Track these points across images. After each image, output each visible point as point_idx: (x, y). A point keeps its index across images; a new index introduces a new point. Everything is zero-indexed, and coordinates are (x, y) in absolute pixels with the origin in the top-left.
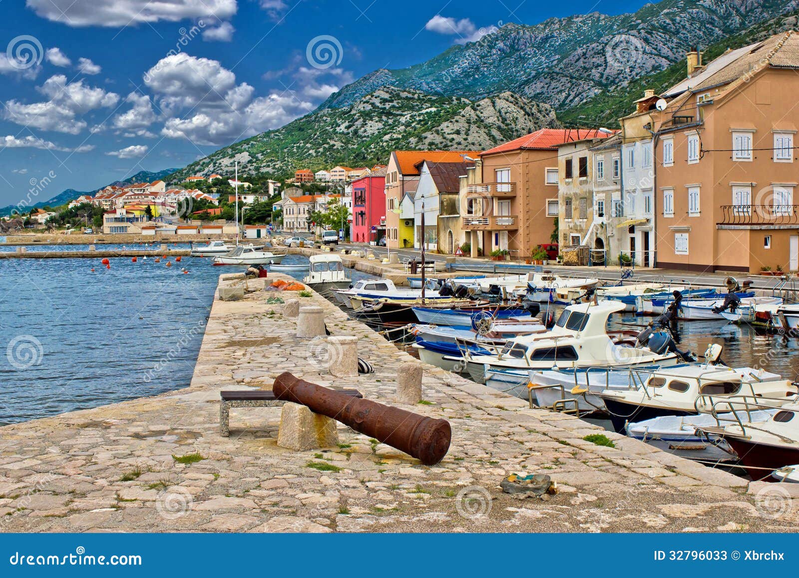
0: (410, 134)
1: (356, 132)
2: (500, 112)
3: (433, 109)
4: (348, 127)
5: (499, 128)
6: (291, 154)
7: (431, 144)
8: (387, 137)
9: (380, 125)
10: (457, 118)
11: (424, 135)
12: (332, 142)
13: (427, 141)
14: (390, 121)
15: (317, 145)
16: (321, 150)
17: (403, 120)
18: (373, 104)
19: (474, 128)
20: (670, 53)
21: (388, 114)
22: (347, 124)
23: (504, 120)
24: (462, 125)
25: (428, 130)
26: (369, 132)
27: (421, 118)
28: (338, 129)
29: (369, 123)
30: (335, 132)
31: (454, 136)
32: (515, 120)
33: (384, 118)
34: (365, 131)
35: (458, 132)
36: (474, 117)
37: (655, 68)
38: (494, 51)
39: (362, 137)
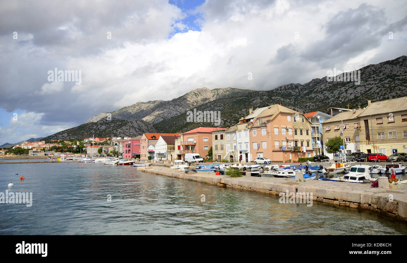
0: (114, 130)
1: (98, 129)
2: (138, 124)
3: (120, 123)
4: (96, 127)
5: (138, 129)
6: (80, 134)
7: (120, 132)
8: (107, 130)
9: (105, 127)
10: (127, 125)
11: (118, 130)
12: (92, 131)
13: (119, 131)
14: (108, 126)
15: (87, 132)
16: (89, 133)
17: (112, 126)
18: (103, 121)
19: (131, 128)
20: (180, 111)
21: (108, 124)
22: (96, 126)
23: (139, 126)
24: (128, 127)
25: (119, 128)
26: (102, 129)
27: (117, 125)
28: (93, 128)
29: (102, 126)
30: (93, 129)
31: (126, 130)
32: (142, 126)
33: (107, 125)
34: (101, 128)
35: (127, 129)
36: (131, 126)
37: (176, 114)
38: (135, 109)
39: (100, 130)
